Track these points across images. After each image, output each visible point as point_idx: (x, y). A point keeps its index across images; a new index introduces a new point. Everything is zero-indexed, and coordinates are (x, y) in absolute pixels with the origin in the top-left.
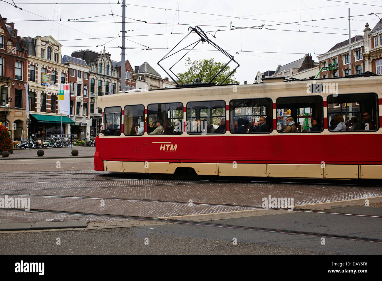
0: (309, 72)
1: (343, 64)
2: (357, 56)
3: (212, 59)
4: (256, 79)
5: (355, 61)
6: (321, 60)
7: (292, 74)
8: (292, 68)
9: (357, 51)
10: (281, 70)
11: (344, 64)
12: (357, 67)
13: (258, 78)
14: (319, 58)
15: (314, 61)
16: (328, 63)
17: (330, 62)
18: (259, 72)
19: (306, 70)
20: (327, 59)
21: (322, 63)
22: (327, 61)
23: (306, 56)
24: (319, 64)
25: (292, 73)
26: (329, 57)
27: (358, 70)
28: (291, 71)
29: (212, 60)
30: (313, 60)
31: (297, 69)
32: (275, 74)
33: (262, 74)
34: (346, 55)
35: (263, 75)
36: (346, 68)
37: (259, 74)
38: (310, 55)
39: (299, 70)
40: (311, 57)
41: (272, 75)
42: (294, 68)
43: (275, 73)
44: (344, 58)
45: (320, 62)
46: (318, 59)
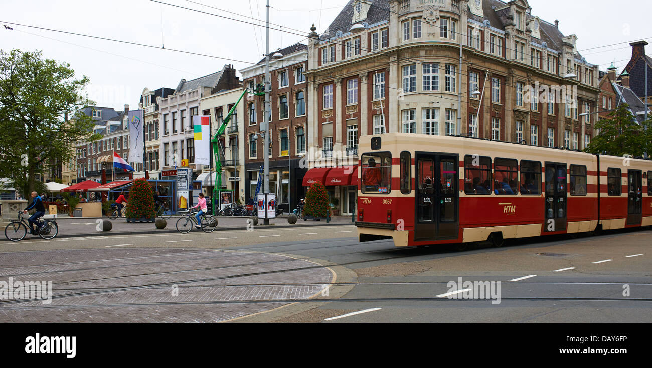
0: (228, 95)
1: (278, 87)
2: (298, 75)
3: (38, 53)
4: (142, 101)
5: (295, 84)
6: (246, 77)
7: (202, 97)
8: (202, 86)
9: (299, 68)
10: (183, 89)
11: (280, 87)
12: (297, 94)
13: (144, 99)
14: (243, 73)
15: (238, 78)
16: (257, 82)
17: (260, 82)
18: (146, 89)
19: (223, 91)
20: (255, 77)
21: (248, 83)
22: (255, 79)
23: (226, 68)
24: (242, 84)
25: (202, 95)
26: (259, 72)
27: (299, 98)
28: (200, 91)
29: (40, 54)
30: (237, 76)
31: (210, 90)
32: (174, 94)
33: (151, 92)
34: (282, 72)
35: (154, 94)
36: (282, 94)
37: (146, 92)
38: (231, 68)
39: (214, 91)
40: (234, 71)
41: (169, 96)
42: (205, 87)
43: (175, 92)
44: (279, 77)
45: (244, 80)
46: (241, 74)
